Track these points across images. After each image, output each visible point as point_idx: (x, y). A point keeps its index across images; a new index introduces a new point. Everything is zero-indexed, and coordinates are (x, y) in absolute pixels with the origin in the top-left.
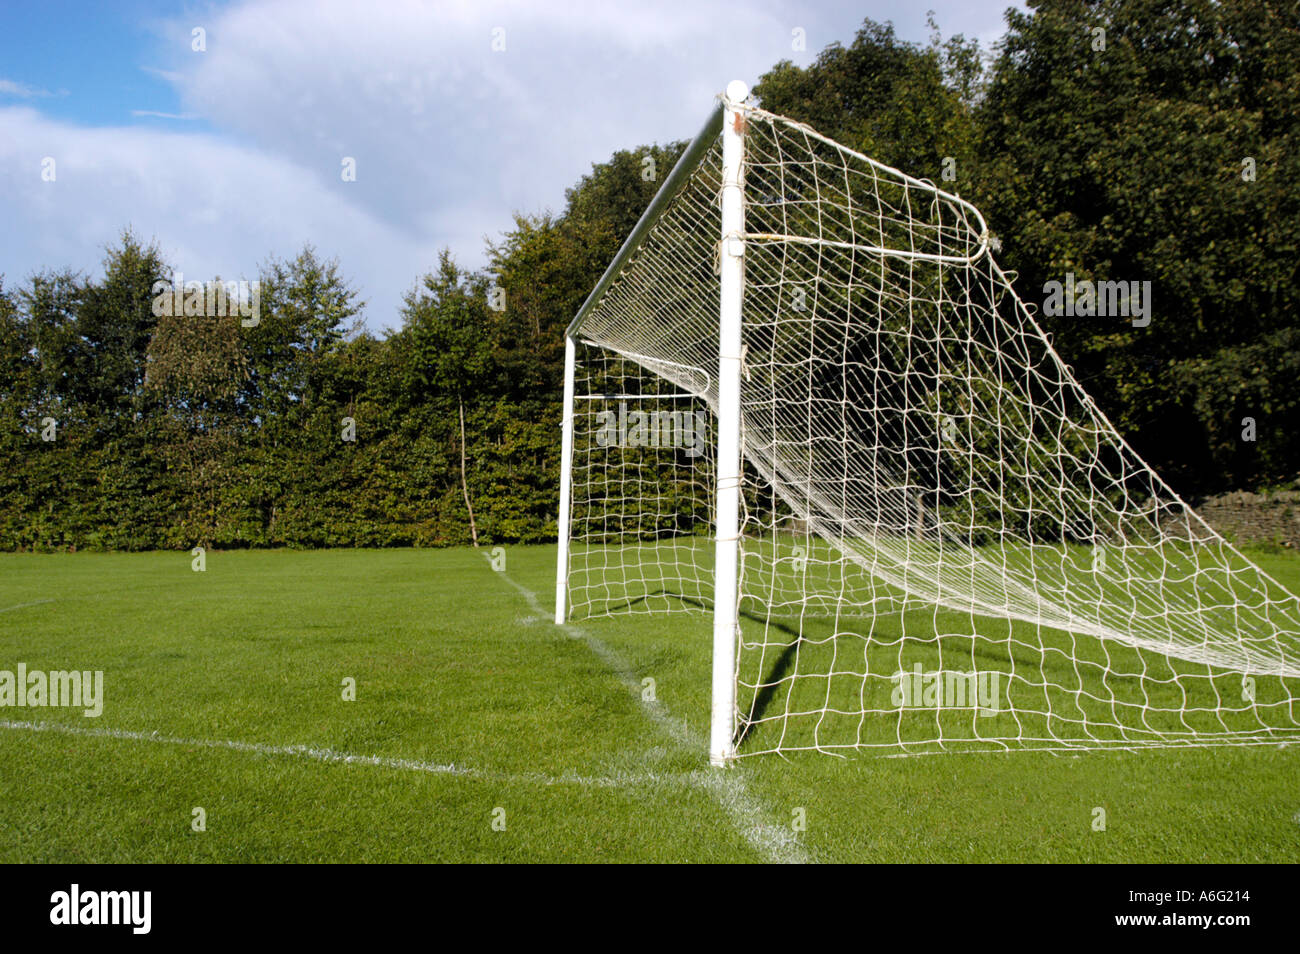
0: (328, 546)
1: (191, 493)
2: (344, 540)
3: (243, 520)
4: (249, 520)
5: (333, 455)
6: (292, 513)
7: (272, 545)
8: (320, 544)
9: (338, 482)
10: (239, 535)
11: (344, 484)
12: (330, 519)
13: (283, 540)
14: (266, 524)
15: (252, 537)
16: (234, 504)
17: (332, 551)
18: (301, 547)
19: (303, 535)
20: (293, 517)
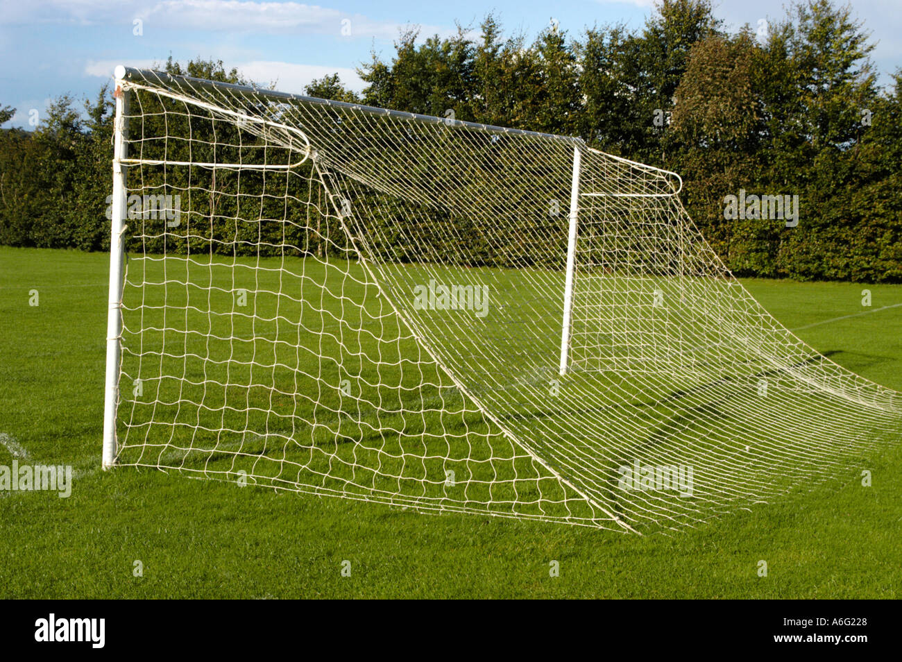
0: (827, 279)
1: (707, 225)
2: (841, 275)
3: (750, 252)
4: (757, 251)
5: (834, 193)
6: (794, 247)
7: (778, 275)
8: (819, 276)
9: (838, 219)
10: (747, 264)
11: (843, 221)
12: (829, 254)
13: (786, 271)
14: (772, 256)
15: (759, 267)
16: (744, 237)
17: (830, 284)
18: (802, 278)
19: (803, 267)
20: (796, 250)
